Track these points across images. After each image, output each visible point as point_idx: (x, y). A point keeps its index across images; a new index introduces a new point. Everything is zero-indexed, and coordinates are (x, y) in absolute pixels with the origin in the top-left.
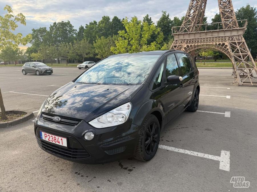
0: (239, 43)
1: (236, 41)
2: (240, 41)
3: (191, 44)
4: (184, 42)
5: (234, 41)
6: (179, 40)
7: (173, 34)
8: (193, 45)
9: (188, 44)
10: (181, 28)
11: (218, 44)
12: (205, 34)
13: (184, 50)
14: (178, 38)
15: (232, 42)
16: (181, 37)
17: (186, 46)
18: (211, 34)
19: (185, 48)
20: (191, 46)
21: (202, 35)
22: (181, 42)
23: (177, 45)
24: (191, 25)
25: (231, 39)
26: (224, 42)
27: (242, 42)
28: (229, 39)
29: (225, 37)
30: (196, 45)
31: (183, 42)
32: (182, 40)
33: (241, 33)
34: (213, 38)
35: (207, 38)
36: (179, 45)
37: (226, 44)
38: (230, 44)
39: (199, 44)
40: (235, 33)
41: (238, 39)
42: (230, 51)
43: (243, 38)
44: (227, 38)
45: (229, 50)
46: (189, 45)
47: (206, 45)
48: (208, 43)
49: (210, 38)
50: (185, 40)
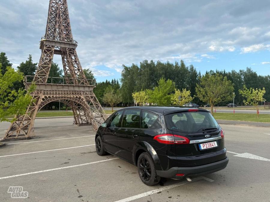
0: (92, 97)
1: (90, 96)
2: (92, 96)
3: (49, 95)
4: (41, 93)
5: (87, 96)
7: (27, 83)
8: (51, 96)
9: (46, 95)
10: (34, 78)
11: (75, 97)
12: (62, 87)
13: (42, 101)
16: (37, 87)
17: (43, 97)
18: (67, 88)
19: (43, 99)
20: (49, 97)
21: (59, 87)
22: (38, 93)
23: (33, 95)
24: (45, 77)
25: (85, 93)
26: (80, 96)
27: (93, 97)
29: (80, 91)
30: (55, 96)
31: (39, 93)
32: (38, 90)
33: (92, 89)
34: (70, 91)
35: (65, 91)
37: (82, 97)
38: (85, 97)
39: (58, 96)
40: (87, 89)
41: (90, 94)
42: (86, 104)
43: (94, 93)
44: (82, 93)
45: (86, 103)
46: (47, 96)
47: (64, 97)
48: (66, 96)
49: (67, 91)
50: (41, 90)
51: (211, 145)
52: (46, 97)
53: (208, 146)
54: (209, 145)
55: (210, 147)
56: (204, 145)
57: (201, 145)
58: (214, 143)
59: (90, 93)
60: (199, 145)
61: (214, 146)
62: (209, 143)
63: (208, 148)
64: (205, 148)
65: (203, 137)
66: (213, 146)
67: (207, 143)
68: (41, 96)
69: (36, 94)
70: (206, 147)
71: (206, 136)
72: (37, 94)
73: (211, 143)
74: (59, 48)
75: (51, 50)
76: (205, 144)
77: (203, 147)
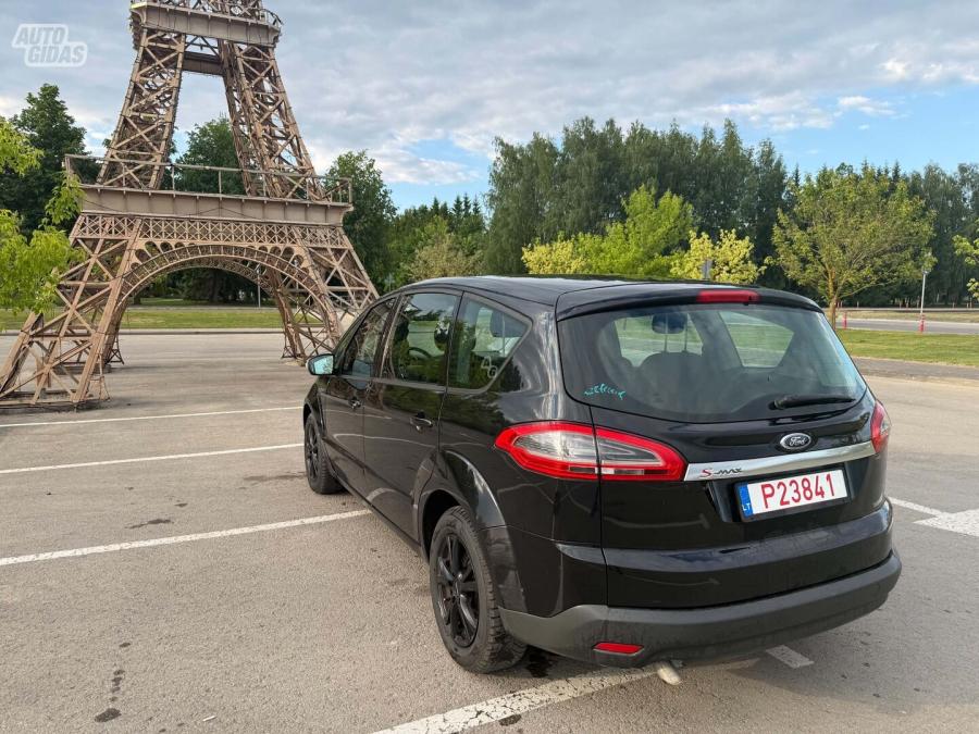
0: (338, 252)
1: (329, 246)
2: (340, 247)
3: (164, 239)
4: (131, 226)
5: (320, 245)
6: (104, 216)
8: (172, 242)
9: (151, 239)
10: (104, 167)
11: (269, 248)
12: (214, 205)
13: (135, 259)
14: (102, 207)
15: (314, 245)
16: (116, 206)
17: (141, 244)
18: (238, 210)
19: (140, 254)
20: (165, 246)
21: (204, 207)
22: (119, 227)
23: (102, 236)
24: (150, 163)
25: (308, 235)
26: (288, 244)
27: (344, 250)
28: (304, 236)
29: (290, 225)
30: (186, 242)
31: (125, 227)
32: (120, 217)
33: (337, 219)
34: (248, 223)
35: (227, 223)
36: (108, 237)
37: (298, 250)
38: (310, 252)
39: (199, 242)
40: (317, 218)
41: (332, 240)
42: (313, 277)
43: (345, 238)
44: (297, 233)
45: (312, 274)
46: (158, 243)
47: (225, 247)
48: (233, 243)
49: (237, 223)
50: (133, 217)
51: (813, 488)
52: (151, 245)
53: (790, 494)
54: (801, 490)
55: (803, 502)
56: (768, 491)
57: (754, 490)
58: (828, 478)
59: (328, 235)
60: (740, 490)
61: (828, 497)
62: (799, 479)
63: (793, 504)
64: (774, 505)
65: (765, 444)
66: (822, 493)
67: (787, 481)
68: (131, 242)
69: (110, 232)
70: (782, 503)
71: (787, 442)
72: (116, 232)
73: (812, 477)
74: (212, 48)
75: (174, 51)
76: (774, 483)
77: (759, 501)
